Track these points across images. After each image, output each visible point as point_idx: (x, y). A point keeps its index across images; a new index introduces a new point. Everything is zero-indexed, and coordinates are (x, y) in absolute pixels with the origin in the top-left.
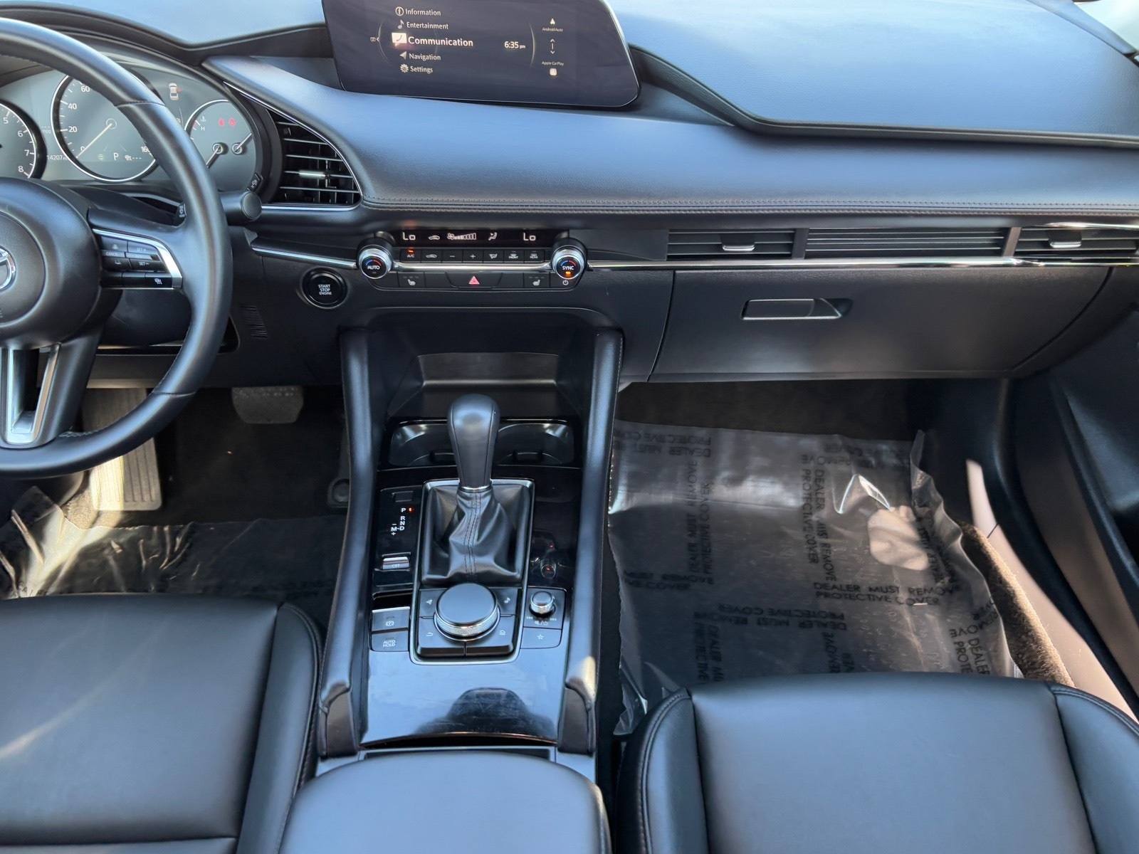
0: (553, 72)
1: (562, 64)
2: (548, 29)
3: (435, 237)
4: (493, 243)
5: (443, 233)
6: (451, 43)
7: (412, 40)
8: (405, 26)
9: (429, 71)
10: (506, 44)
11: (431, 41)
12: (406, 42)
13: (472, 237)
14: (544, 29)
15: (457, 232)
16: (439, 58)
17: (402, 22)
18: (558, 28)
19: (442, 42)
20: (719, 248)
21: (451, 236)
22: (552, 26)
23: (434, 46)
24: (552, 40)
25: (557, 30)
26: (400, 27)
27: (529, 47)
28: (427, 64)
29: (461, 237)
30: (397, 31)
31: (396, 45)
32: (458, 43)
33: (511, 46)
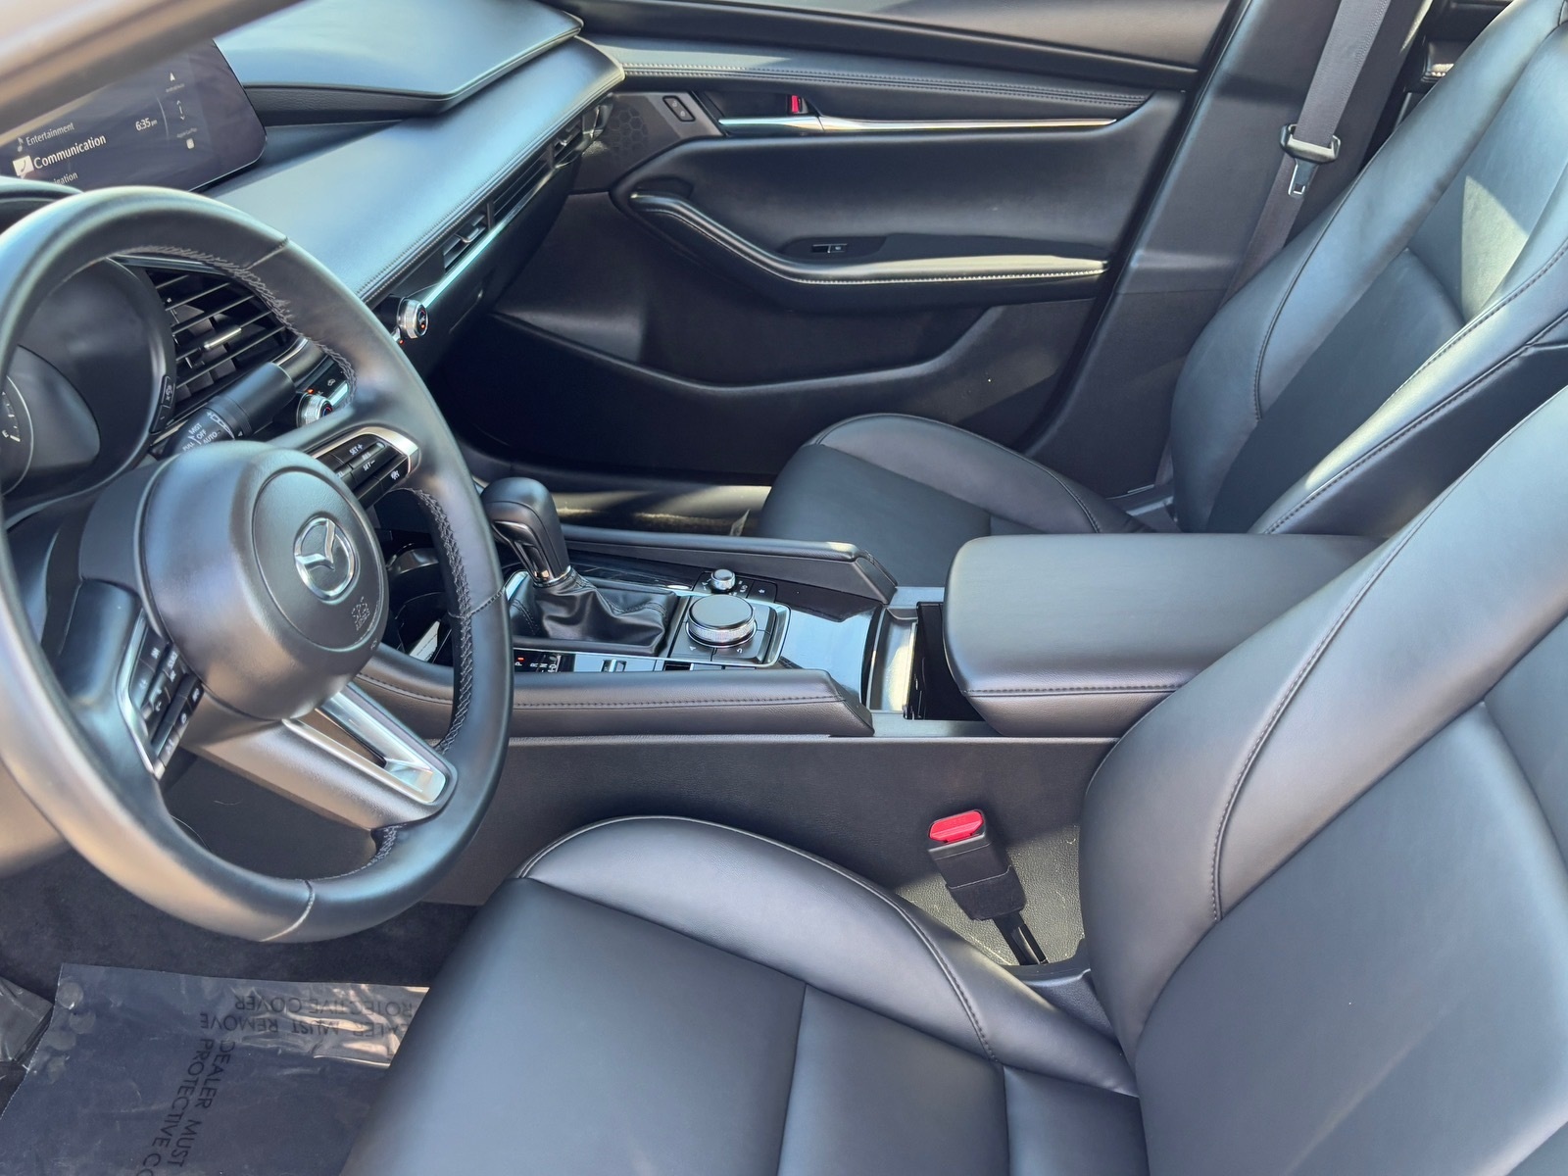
0: (190, 144)
1: (195, 130)
2: (171, 89)
6: (82, 148)
7: (39, 163)
8: (25, 144)
10: (138, 126)
11: (61, 155)
12: (32, 168)
14: (167, 91)
16: (75, 175)
17: (20, 140)
18: (180, 84)
19: (76, 149)
22: (173, 84)
23: (64, 161)
24: (178, 102)
25: (179, 87)
26: (20, 149)
27: (161, 120)
30: (18, 156)
32: (89, 144)
33: (142, 126)
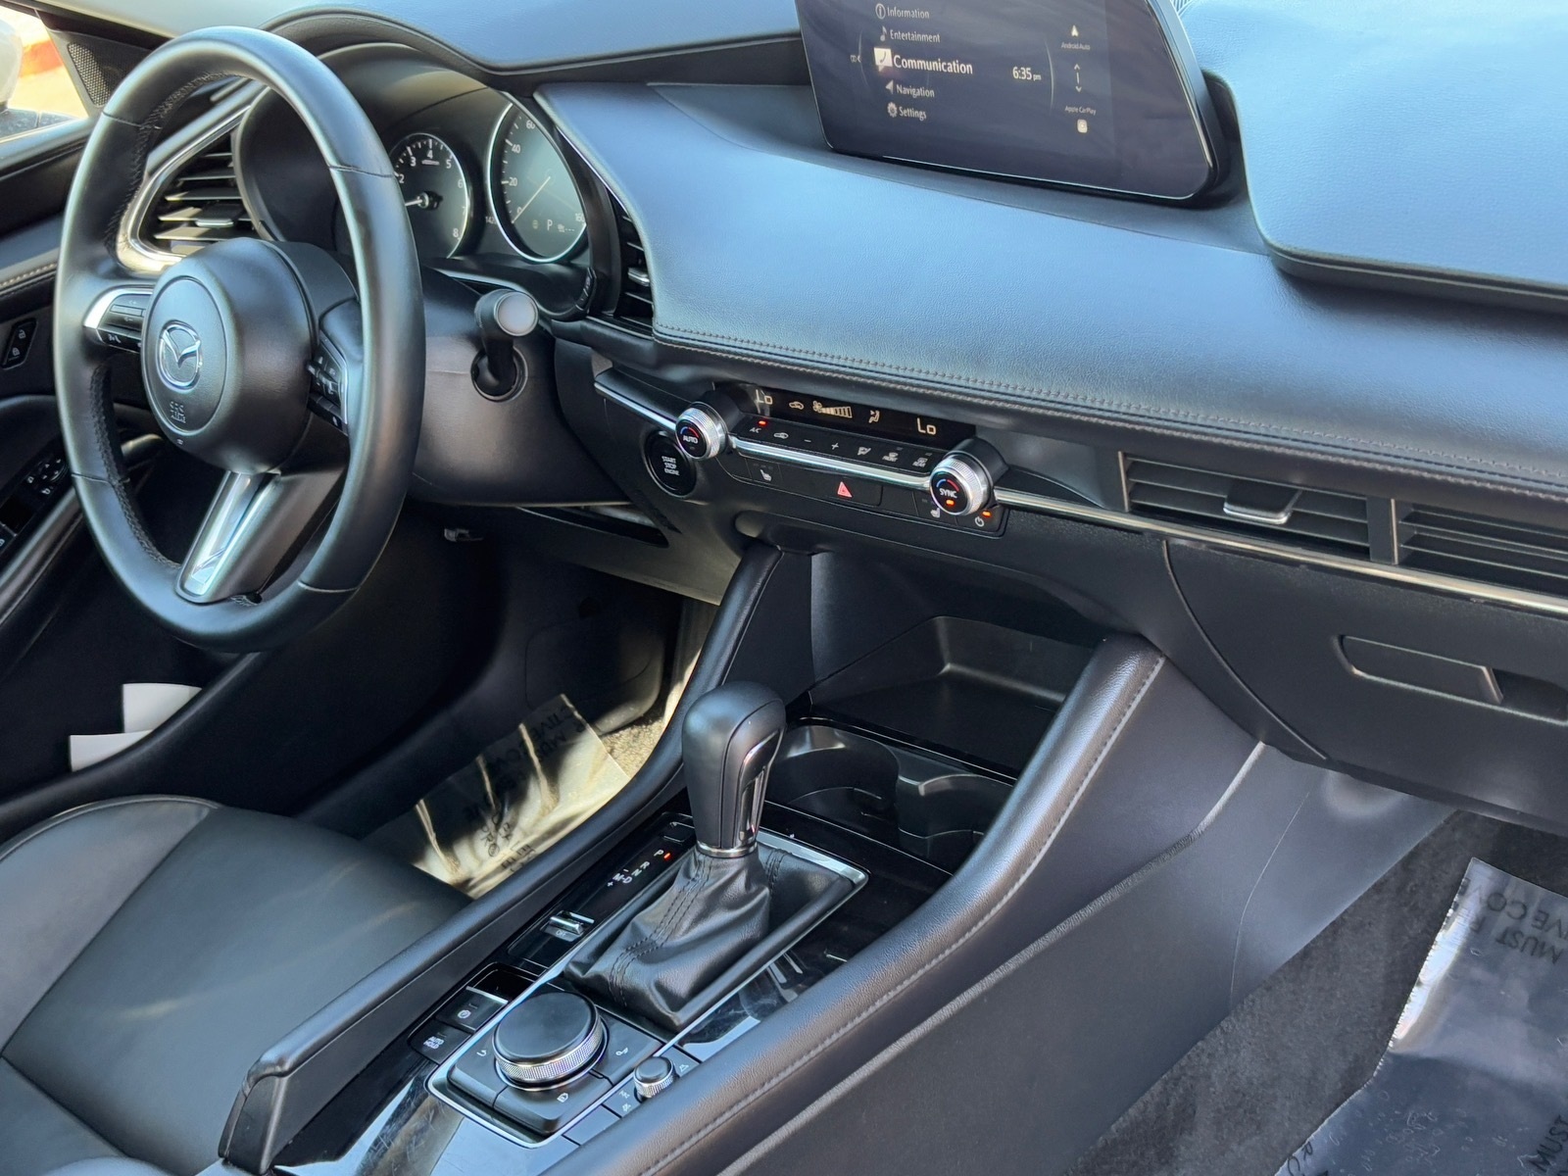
0: (1082, 127)
1: (1093, 112)
2: (1070, 46)
3: (797, 405)
4: (873, 430)
5: (808, 399)
6: (946, 67)
7: (899, 61)
8: (888, 36)
9: (921, 115)
10: (1015, 73)
11: (921, 63)
12: (891, 65)
13: (845, 412)
14: (1063, 45)
15: (827, 402)
16: (931, 93)
17: (884, 29)
18: (1084, 44)
19: (935, 65)
20: (1218, 505)
21: (817, 407)
22: (1074, 40)
23: (923, 72)
24: (1077, 66)
25: (1081, 47)
26: (883, 38)
27: (1046, 77)
28: (916, 103)
29: (831, 411)
30: (880, 44)
31: (880, 69)
32: (954, 67)
33: (1021, 75)
